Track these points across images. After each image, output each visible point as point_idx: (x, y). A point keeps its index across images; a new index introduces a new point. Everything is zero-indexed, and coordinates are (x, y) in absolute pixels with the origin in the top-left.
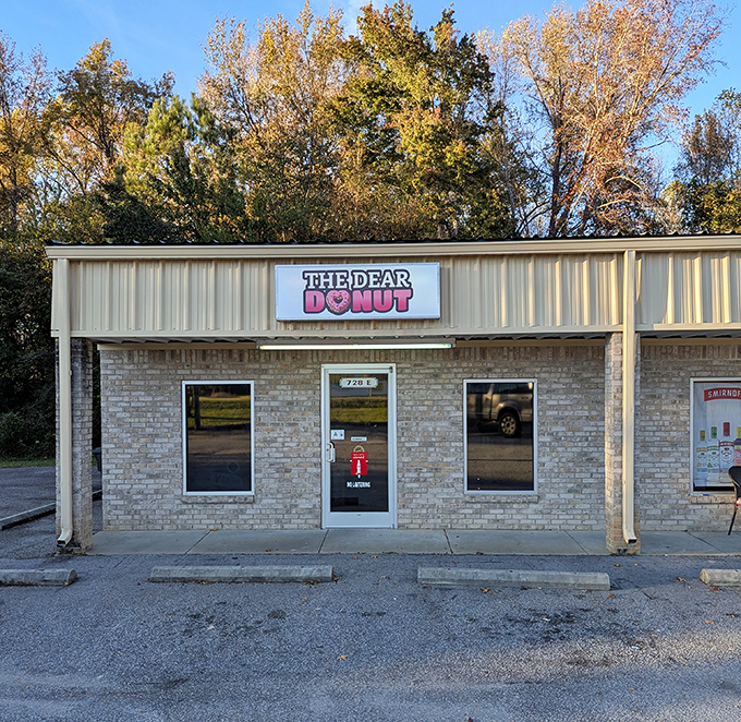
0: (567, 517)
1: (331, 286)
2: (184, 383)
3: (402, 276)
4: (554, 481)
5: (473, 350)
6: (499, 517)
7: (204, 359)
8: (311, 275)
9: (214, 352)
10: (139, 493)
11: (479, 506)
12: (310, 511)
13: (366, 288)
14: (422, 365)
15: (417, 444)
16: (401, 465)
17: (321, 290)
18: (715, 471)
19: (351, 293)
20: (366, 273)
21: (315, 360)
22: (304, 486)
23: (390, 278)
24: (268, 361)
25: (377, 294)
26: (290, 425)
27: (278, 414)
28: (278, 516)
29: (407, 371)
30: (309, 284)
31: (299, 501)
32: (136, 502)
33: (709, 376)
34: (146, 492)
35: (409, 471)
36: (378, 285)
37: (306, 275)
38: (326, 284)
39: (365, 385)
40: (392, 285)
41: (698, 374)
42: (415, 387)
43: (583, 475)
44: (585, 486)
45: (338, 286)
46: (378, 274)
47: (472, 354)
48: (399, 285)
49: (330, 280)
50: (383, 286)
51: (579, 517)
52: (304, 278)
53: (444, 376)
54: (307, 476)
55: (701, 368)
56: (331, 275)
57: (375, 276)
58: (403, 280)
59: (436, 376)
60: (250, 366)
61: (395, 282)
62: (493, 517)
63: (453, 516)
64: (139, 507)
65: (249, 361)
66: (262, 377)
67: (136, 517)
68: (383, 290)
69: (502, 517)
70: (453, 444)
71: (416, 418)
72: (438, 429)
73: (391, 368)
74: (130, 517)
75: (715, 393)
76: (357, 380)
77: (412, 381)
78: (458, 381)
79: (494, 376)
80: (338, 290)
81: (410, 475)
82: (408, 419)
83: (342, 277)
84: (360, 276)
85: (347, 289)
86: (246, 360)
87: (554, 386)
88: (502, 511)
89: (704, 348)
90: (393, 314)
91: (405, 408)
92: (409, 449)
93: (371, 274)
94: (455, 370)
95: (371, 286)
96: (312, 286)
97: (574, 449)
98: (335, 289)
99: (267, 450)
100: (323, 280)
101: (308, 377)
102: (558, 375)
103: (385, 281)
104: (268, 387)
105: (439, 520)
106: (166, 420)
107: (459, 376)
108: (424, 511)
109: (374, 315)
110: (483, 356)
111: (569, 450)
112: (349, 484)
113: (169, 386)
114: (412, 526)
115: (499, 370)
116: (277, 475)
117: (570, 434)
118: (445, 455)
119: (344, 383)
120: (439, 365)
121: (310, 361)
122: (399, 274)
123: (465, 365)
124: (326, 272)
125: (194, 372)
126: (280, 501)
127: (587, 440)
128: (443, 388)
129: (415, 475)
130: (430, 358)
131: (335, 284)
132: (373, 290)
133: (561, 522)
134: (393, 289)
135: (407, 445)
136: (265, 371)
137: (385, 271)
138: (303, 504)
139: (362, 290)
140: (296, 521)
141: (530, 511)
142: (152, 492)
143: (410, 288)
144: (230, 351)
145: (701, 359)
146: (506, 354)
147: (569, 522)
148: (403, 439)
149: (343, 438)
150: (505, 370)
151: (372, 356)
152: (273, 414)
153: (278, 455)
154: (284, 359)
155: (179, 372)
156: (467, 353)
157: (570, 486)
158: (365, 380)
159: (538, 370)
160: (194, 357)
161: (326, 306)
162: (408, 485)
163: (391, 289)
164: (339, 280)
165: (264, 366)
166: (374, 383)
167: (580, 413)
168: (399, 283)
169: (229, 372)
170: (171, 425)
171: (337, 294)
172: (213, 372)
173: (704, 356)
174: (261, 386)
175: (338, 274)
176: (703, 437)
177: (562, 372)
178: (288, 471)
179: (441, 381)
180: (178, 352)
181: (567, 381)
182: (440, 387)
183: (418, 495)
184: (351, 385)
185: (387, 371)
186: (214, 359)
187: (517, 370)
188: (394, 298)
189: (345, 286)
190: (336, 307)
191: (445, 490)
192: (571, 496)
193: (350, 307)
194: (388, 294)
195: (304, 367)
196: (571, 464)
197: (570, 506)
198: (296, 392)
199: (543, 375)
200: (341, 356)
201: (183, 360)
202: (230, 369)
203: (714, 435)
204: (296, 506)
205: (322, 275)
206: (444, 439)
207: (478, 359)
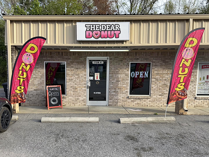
0: (159, 103)
1: (94, 29)
2: (45, 62)
3: (117, 26)
4: (155, 92)
5: (133, 53)
6: (139, 103)
7: (51, 54)
8: (88, 26)
9: (54, 53)
10: (31, 95)
11: (133, 99)
12: (83, 101)
13: (106, 30)
14: (117, 57)
15: (115, 81)
16: (110, 87)
17: (91, 31)
18: (203, 90)
19: (101, 32)
20: (106, 25)
21: (85, 55)
22: (81, 93)
23: (113, 27)
24: (70, 56)
25: (109, 32)
26: (77, 75)
27: (74, 72)
28: (73, 102)
29: (113, 59)
30: (87, 29)
31: (80, 98)
32: (31, 97)
33: (204, 61)
34: (33, 94)
35: (112, 89)
36: (109, 29)
37: (86, 26)
38: (93, 29)
39: (100, 63)
40: (114, 29)
41: (201, 60)
42: (115, 64)
43: (164, 91)
44: (165, 94)
45: (97, 29)
46: (109, 25)
47: (133, 54)
48: (116, 29)
49: (94, 27)
50: (111, 29)
51: (162, 103)
52: (86, 27)
53: (124, 61)
54: (82, 90)
55: (202, 59)
56: (94, 26)
57: (108, 26)
58: (117, 28)
59: (121, 61)
60: (65, 57)
61: (115, 28)
62: (137, 102)
63: (125, 102)
64: (32, 99)
65: (65, 55)
66: (69, 60)
67: (31, 102)
68: (111, 31)
69: (140, 102)
70: (126, 81)
71: (115, 73)
72: (122, 77)
73: (108, 58)
74: (29, 102)
75: (205, 67)
76: (98, 62)
77: (114, 62)
78: (128, 62)
79: (139, 61)
80: (97, 31)
81: (113, 90)
82: (113, 74)
83: (98, 26)
84: (104, 26)
85: (99, 31)
86: (64, 55)
87: (157, 64)
88: (140, 101)
89: (203, 53)
90: (114, 39)
91: (112, 70)
92: (113, 82)
93: (107, 26)
94: (127, 59)
95: (107, 29)
96: (88, 29)
97: (162, 83)
98: (95, 30)
99: (70, 82)
100: (92, 27)
101: (83, 61)
102: (158, 61)
103: (112, 28)
104: (70, 64)
105: (121, 104)
106: (39, 73)
107: (128, 61)
108: (117, 101)
109: (108, 39)
110: (136, 55)
111: (160, 83)
112: (94, 93)
113: (40, 63)
114: (113, 105)
115: (140, 59)
116: (73, 90)
117: (161, 78)
118: (123, 84)
119: (93, 63)
120: (122, 57)
121: (83, 55)
122: (116, 25)
123: (130, 57)
124: (93, 25)
125: (48, 58)
126: (74, 98)
127: (166, 80)
128: (124, 64)
129: (114, 90)
130: (120, 55)
131: (95, 29)
132: (108, 31)
133: (157, 104)
134: (114, 31)
135: (112, 81)
136: (70, 59)
137: (112, 25)
138: (81, 99)
139: (104, 31)
140: (79, 103)
141: (148, 101)
142: (35, 95)
143: (120, 30)
144: (59, 52)
145: (202, 56)
146: (143, 54)
147: (159, 104)
148: (111, 80)
149: (93, 79)
150: (142, 59)
151: (102, 54)
152: (72, 72)
153: (73, 84)
154: (75, 55)
155: (43, 59)
156: (131, 54)
157: (160, 94)
158: (100, 62)
159: (152, 59)
160: (48, 54)
161: (93, 36)
162: (112, 93)
163: (113, 30)
164: (97, 27)
165: (69, 57)
166: (102, 63)
167: (164, 72)
168: (116, 28)
169: (59, 59)
170: (41, 75)
171: (96, 32)
172: (54, 59)
173: (203, 55)
174: (68, 63)
175: (97, 26)
176: (200, 80)
177: (160, 60)
178: (76, 89)
179: (123, 62)
180: (43, 52)
181: (161, 62)
182: (122, 64)
183: (115, 96)
184: (96, 63)
185: (106, 59)
186: (54, 55)
187: (146, 59)
188: (114, 34)
189: (99, 29)
190: (96, 36)
191: (123, 95)
192: (161, 97)
193: (100, 36)
194: (113, 32)
195: (81, 58)
196: (161, 87)
197: (160, 100)
198: (79, 65)
199: (154, 61)
200: (93, 54)
201: (45, 55)
202: (59, 58)
203: (204, 79)
204: (78, 99)
205: (91, 26)
206: (123, 80)
207: (134, 55)
